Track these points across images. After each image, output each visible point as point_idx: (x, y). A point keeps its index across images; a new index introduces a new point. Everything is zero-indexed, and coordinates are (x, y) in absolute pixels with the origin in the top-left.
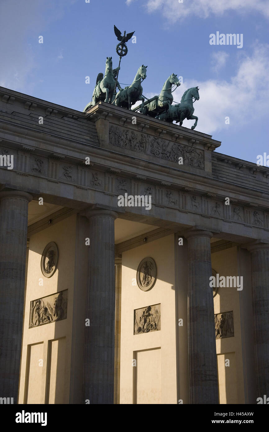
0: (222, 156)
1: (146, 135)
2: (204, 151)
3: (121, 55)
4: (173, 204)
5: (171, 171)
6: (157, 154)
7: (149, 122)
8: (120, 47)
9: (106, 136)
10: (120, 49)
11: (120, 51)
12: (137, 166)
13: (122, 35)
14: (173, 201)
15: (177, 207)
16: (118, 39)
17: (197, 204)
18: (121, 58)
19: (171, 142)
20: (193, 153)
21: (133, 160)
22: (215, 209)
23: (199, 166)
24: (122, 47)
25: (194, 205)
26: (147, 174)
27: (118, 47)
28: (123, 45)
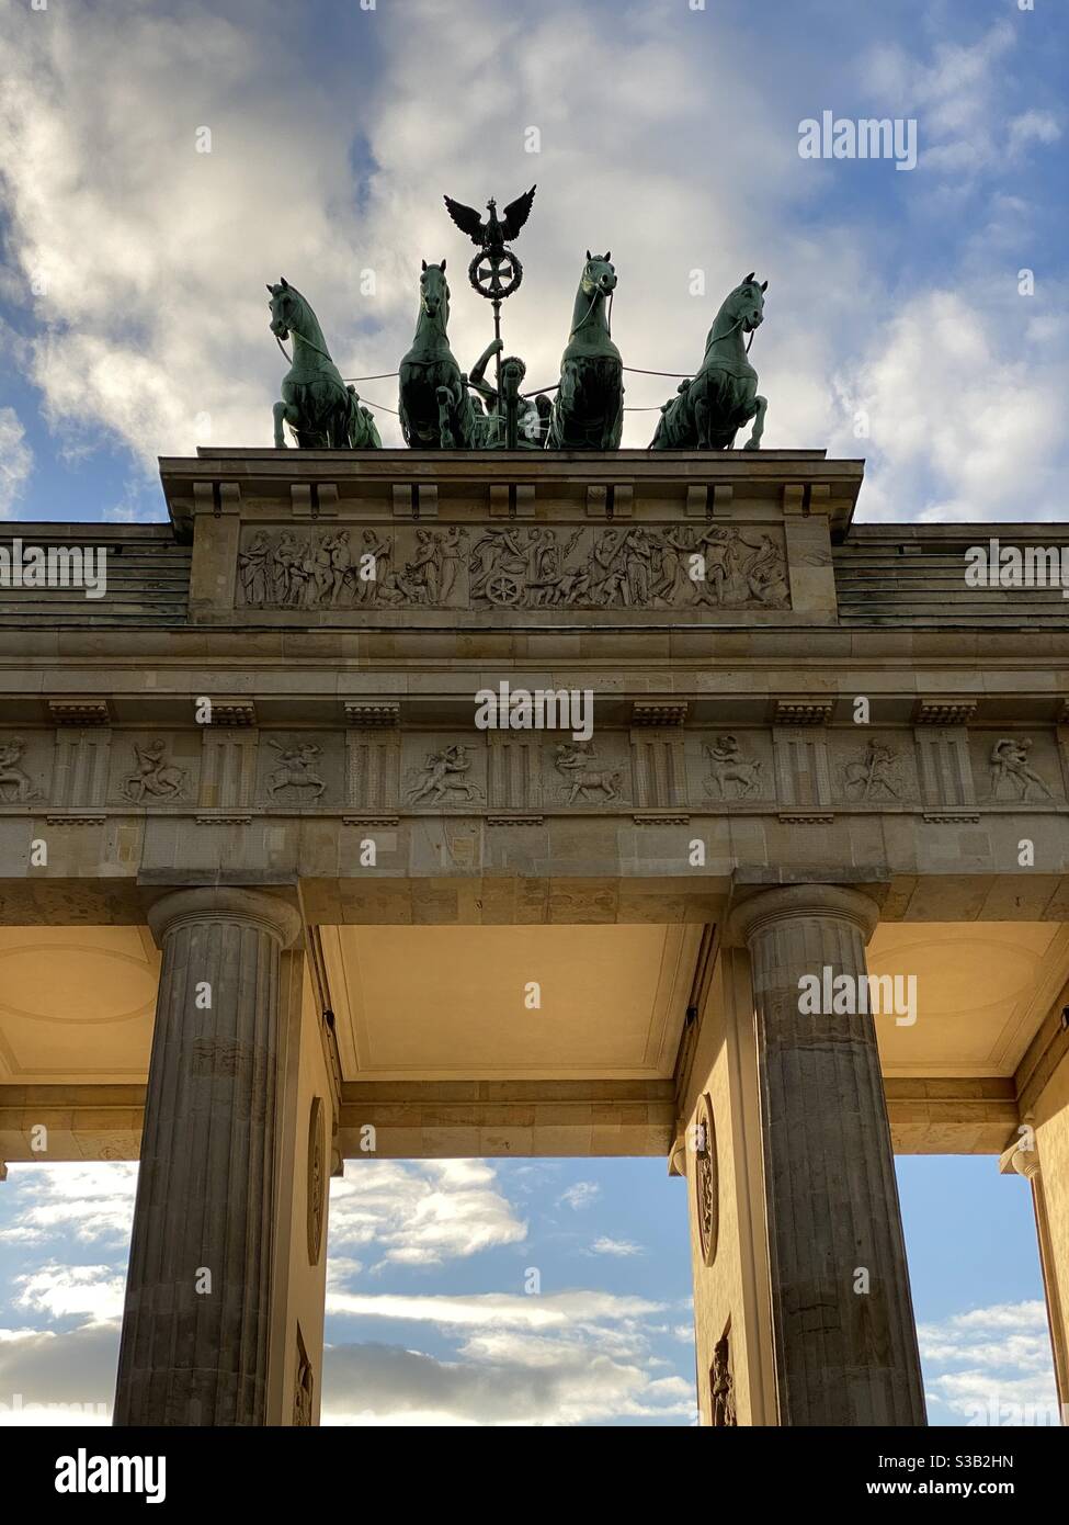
0: (947, 533)
1: (445, 530)
2: (782, 524)
3: (496, 295)
4: (597, 795)
5: (520, 639)
6: (500, 596)
7: (430, 469)
8: (486, 265)
9: (221, 580)
10: (484, 274)
11: (486, 283)
12: (333, 662)
13: (485, 220)
14: (595, 779)
15: (621, 804)
16: (475, 242)
17: (744, 771)
18: (497, 306)
19: (589, 530)
20: (716, 545)
21: (300, 639)
22: (859, 772)
23: (753, 596)
24: (495, 264)
25: (730, 778)
26: (397, 683)
27: (473, 271)
28: (496, 254)
